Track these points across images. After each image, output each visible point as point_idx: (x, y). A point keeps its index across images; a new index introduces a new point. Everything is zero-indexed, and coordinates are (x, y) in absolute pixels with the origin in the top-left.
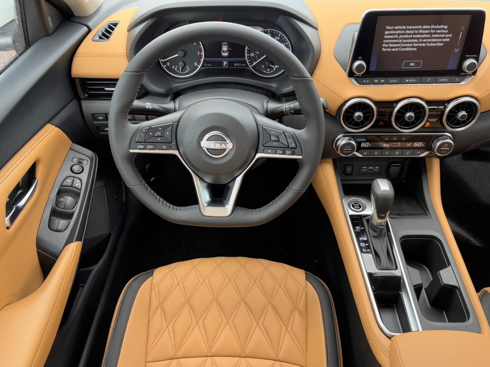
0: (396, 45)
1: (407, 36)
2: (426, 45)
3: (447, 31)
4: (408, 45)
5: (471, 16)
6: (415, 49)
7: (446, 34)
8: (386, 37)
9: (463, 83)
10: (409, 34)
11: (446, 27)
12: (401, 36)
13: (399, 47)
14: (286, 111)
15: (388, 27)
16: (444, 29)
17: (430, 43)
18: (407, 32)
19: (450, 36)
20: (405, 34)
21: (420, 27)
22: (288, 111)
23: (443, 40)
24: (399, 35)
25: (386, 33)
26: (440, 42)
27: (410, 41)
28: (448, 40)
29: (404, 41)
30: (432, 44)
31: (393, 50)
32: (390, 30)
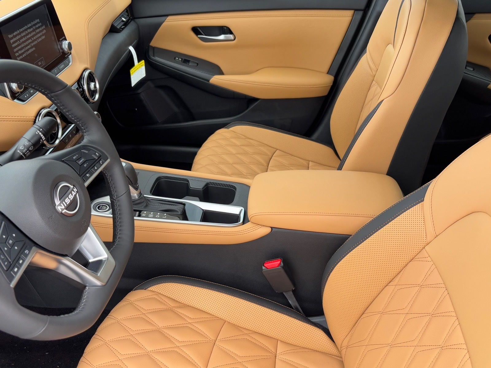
0: (23, 51)
1: (24, 39)
2: (37, 41)
3: (40, 24)
4: (29, 47)
5: (45, 4)
6: (34, 49)
7: (42, 26)
8: (13, 46)
9: (70, 64)
10: (24, 36)
11: (38, 20)
12: (21, 41)
13: (25, 52)
14: (24, 154)
15: (10, 36)
16: (38, 23)
17: (38, 38)
18: (23, 34)
19: (44, 27)
20: (22, 38)
21: (26, 27)
22: (26, 151)
23: (43, 33)
24: (19, 40)
25: (12, 41)
26: (43, 35)
27: (28, 42)
28: (45, 31)
29: (25, 44)
30: (40, 39)
31: (24, 56)
32: (12, 38)
